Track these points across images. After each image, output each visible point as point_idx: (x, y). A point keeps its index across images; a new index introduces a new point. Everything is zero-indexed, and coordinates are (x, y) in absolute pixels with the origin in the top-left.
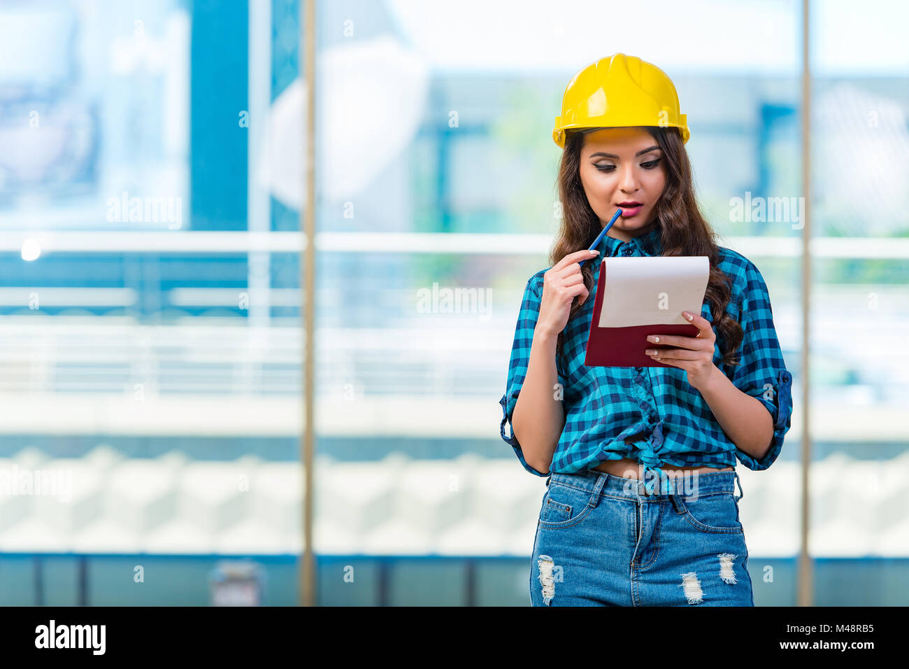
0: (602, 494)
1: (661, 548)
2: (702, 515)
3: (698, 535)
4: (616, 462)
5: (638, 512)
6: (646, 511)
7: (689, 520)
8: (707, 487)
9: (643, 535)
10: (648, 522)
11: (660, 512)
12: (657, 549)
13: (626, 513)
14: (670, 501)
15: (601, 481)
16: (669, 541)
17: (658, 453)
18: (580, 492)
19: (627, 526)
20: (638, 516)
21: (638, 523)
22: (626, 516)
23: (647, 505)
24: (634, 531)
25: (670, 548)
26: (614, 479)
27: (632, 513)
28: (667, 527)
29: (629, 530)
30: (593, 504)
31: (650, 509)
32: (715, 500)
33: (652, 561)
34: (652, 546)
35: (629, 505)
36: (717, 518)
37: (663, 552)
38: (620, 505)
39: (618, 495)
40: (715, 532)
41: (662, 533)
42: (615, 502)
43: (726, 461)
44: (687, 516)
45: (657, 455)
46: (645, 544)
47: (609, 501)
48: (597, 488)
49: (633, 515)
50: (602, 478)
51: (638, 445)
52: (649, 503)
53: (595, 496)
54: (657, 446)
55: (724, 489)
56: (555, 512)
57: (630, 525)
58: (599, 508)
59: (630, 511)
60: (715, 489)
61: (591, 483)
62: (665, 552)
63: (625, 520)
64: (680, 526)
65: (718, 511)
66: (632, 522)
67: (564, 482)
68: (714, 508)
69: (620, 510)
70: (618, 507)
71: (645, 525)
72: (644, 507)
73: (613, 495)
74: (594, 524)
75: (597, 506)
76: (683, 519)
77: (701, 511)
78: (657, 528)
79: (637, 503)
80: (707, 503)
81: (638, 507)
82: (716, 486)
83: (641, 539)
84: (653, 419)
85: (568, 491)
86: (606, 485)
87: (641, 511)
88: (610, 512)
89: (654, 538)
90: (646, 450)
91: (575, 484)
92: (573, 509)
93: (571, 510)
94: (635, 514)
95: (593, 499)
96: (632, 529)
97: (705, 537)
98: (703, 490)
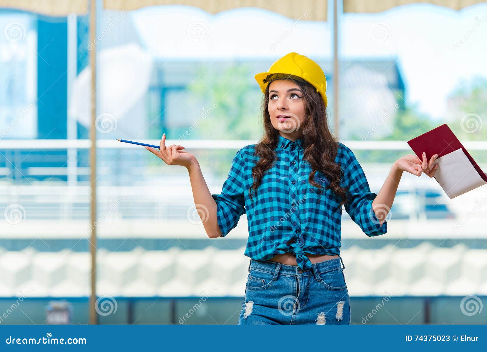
0: (279, 273)
1: (309, 299)
2: (328, 281)
3: (328, 291)
4: (282, 255)
5: (297, 282)
6: (301, 281)
7: (322, 284)
8: (330, 266)
9: (300, 293)
10: (302, 286)
11: (309, 281)
12: (306, 300)
13: (291, 282)
14: (313, 275)
15: (278, 268)
16: (313, 295)
17: (303, 248)
18: (268, 274)
19: (292, 289)
20: (298, 283)
21: (298, 287)
22: (292, 284)
23: (301, 278)
24: (296, 291)
25: (313, 299)
26: (284, 266)
27: (294, 282)
28: (312, 288)
29: (293, 290)
30: (275, 279)
31: (303, 280)
32: (335, 273)
33: (304, 306)
34: (304, 298)
35: (293, 278)
36: (336, 282)
37: (310, 301)
38: (288, 278)
39: (287, 274)
40: (336, 290)
41: (309, 292)
42: (286, 277)
43: (336, 252)
44: (322, 282)
45: (302, 249)
46: (301, 297)
47: (283, 277)
48: (277, 271)
49: (295, 283)
50: (279, 266)
51: (293, 245)
52: (302, 277)
53: (276, 275)
54: (301, 245)
55: (338, 267)
56: (255, 282)
57: (294, 288)
58: (278, 281)
59: (293, 281)
60: (334, 267)
61: (273, 269)
62: (311, 301)
63: (291, 286)
64: (318, 287)
65: (336, 279)
66: (295, 286)
67: (260, 268)
68: (335, 277)
69: (289, 281)
70: (287, 280)
71: (301, 288)
72: (300, 279)
73: (285, 274)
74: (276, 287)
75: (277, 279)
76: (320, 284)
77: (328, 279)
78: (307, 289)
79: (297, 277)
80: (331, 274)
81: (297, 279)
82: (335, 266)
83: (299, 295)
84: (298, 231)
85: (263, 273)
86: (281, 269)
87: (299, 281)
88: (283, 282)
89: (306, 294)
90: (297, 247)
91: (265, 269)
92: (265, 281)
93: (264, 281)
94: (296, 282)
95: (275, 277)
96: (295, 290)
97: (331, 292)
98: (329, 268)
